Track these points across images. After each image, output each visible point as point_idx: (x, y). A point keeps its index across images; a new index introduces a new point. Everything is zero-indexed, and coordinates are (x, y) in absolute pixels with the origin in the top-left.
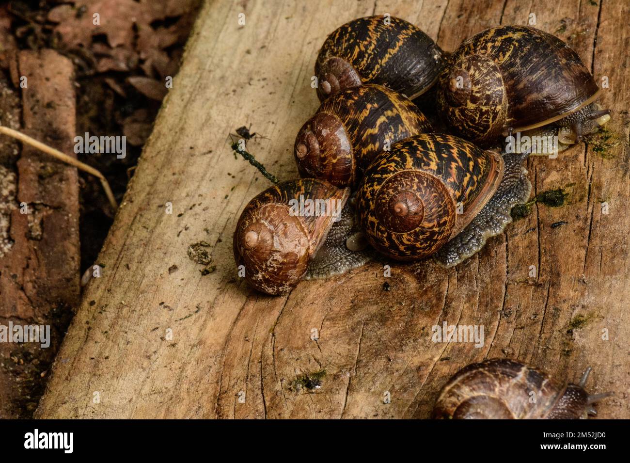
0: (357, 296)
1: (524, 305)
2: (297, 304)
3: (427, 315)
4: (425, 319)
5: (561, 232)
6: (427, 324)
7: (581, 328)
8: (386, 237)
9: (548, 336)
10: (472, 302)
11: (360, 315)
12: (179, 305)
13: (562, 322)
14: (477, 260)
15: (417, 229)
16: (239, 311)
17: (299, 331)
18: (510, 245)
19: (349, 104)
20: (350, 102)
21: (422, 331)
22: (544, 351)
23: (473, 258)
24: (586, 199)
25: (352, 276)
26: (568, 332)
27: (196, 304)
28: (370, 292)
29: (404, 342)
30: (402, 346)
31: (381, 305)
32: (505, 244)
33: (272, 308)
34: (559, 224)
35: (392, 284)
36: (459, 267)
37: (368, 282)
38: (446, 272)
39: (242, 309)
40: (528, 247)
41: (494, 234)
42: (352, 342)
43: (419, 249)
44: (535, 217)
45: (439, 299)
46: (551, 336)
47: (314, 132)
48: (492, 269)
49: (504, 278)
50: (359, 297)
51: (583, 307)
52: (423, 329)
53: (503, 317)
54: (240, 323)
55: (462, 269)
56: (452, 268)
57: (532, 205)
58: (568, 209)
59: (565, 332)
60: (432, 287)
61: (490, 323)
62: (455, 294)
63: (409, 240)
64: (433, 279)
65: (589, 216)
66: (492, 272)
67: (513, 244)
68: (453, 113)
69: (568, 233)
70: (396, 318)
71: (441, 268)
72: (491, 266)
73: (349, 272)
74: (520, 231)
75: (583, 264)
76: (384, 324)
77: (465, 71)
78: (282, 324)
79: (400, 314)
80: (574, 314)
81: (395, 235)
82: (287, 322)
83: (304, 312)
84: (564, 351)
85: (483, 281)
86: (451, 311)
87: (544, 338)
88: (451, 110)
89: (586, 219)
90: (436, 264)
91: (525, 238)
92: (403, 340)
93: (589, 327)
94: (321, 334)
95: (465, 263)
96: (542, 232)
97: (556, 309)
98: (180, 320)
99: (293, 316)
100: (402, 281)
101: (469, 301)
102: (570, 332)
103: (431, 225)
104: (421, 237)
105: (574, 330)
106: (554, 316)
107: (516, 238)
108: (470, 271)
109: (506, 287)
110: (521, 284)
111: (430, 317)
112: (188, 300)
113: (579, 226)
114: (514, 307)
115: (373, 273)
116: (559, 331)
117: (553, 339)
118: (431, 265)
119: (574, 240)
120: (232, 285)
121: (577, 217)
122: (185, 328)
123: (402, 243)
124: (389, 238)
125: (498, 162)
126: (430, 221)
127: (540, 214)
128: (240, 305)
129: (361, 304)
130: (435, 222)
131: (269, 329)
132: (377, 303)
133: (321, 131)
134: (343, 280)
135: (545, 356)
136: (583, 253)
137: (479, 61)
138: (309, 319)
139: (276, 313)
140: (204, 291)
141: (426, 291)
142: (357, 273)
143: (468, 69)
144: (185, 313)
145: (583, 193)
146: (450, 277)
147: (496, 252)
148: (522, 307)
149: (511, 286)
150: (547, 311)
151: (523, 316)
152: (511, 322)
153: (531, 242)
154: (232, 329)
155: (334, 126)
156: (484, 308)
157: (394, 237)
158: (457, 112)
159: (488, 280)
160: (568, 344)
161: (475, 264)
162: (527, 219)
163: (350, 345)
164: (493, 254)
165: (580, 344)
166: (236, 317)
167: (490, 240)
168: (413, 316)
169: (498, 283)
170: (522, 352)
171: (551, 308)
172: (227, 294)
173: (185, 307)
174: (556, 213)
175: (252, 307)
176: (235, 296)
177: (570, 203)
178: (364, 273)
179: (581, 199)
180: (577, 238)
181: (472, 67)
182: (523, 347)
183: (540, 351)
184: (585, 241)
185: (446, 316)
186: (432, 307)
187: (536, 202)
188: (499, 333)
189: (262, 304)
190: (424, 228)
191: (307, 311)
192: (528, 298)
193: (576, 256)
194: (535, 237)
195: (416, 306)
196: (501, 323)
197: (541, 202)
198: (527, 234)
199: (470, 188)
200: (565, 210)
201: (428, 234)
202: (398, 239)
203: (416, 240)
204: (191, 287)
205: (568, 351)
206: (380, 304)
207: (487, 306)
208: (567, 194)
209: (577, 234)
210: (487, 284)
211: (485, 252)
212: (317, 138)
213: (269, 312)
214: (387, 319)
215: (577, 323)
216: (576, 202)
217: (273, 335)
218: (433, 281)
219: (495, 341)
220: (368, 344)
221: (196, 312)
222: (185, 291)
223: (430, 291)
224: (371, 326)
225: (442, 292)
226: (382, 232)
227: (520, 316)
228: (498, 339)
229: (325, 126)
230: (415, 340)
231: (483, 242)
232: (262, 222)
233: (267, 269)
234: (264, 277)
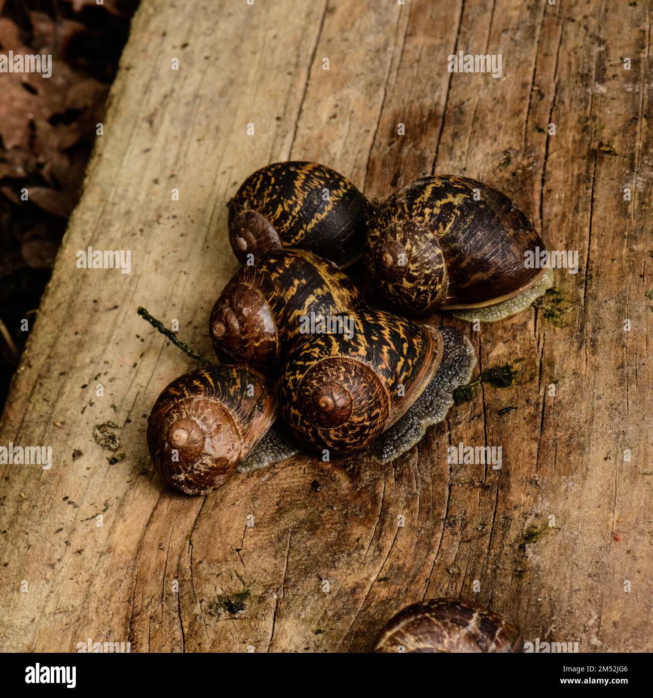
0: (283, 497)
1: (470, 512)
2: (216, 505)
3: (362, 523)
4: (360, 527)
5: (511, 420)
6: (362, 534)
7: (535, 542)
8: (311, 433)
9: (498, 552)
10: (411, 507)
11: (287, 522)
12: (85, 502)
13: (513, 534)
14: (416, 455)
15: (346, 425)
16: (152, 511)
17: (219, 539)
18: (453, 436)
19: (273, 279)
20: (275, 275)
21: (356, 543)
22: (494, 571)
23: (412, 451)
24: (537, 378)
25: (277, 471)
26: (520, 547)
27: (103, 500)
28: (298, 492)
29: (336, 557)
30: (334, 562)
31: (311, 509)
32: (447, 434)
33: (188, 509)
34: (507, 410)
35: (322, 483)
36: (397, 463)
37: (295, 480)
38: (382, 468)
39: (155, 508)
40: (473, 438)
41: (435, 422)
42: (279, 555)
43: (348, 444)
44: (481, 401)
45: (375, 503)
46: (501, 552)
47: (234, 310)
48: (434, 466)
49: (447, 477)
50: (285, 498)
51: (537, 516)
52: (358, 540)
53: (447, 527)
54: (154, 527)
55: (400, 465)
56: (388, 464)
57: (477, 385)
58: (517, 391)
59: (517, 546)
60: (366, 487)
61: (433, 534)
62: (392, 496)
63: (337, 436)
64: (368, 477)
65: (541, 401)
66: (434, 469)
67: (456, 434)
69: (517, 421)
70: (328, 526)
71: (377, 464)
72: (432, 462)
73: (273, 466)
74: (464, 417)
75: (535, 461)
76: (314, 534)
77: (400, 244)
78: (200, 530)
79: (332, 521)
80: (526, 524)
81: (321, 430)
82: (205, 528)
83: (224, 515)
84: (516, 571)
85: (423, 481)
86: (388, 519)
87: (493, 554)
89: (538, 404)
90: (371, 458)
91: (470, 427)
92: (335, 554)
93: (543, 542)
94: (244, 544)
95: (403, 459)
96: (489, 420)
97: (506, 518)
98: (87, 519)
99: (212, 520)
100: (333, 480)
101: (407, 506)
102: (522, 548)
103: (361, 419)
104: (350, 433)
105: (527, 546)
106: (504, 526)
107: (460, 426)
108: (409, 468)
109: (450, 489)
110: (466, 486)
111: (365, 525)
112: (95, 496)
113: (529, 413)
114: (458, 515)
115: (301, 468)
116: (510, 545)
117: (503, 555)
118: (365, 460)
119: (524, 431)
120: (143, 477)
121: (528, 401)
122: (92, 531)
123: (330, 439)
124: (315, 434)
125: (436, 341)
126: (360, 416)
127: (486, 397)
128: (153, 503)
129: (288, 507)
130: (366, 417)
131: (185, 535)
132: (306, 507)
133: (241, 310)
134: (267, 476)
135: (495, 577)
136: (535, 446)
137: (416, 233)
138: (230, 524)
139: (193, 515)
140: (113, 484)
141: (360, 492)
142: (283, 468)
143: (404, 242)
144: (91, 512)
145: (533, 371)
146: (387, 475)
147: (437, 444)
148: (468, 515)
149: (455, 488)
150: (496, 520)
151: (469, 526)
152: (456, 534)
153: (476, 433)
154: (145, 534)
155: (256, 303)
156: (424, 516)
157: (319, 432)
158: (390, 287)
159: (429, 480)
160: (520, 563)
161: (414, 460)
162: (471, 403)
163: (276, 558)
164: (434, 446)
165: (534, 563)
166: (148, 518)
167: (430, 429)
168: (345, 523)
169: (441, 484)
170: (469, 572)
171: (501, 517)
172: (138, 490)
173: (92, 505)
174: (504, 396)
175: (167, 506)
176: (147, 491)
177: (519, 383)
178: (290, 468)
179: (532, 379)
180: (528, 428)
181: (408, 239)
182: (469, 566)
183: (489, 571)
184: (538, 432)
185: (383, 524)
186: (367, 513)
187: (481, 382)
188: (443, 547)
189: (177, 503)
190: (353, 423)
191: (228, 514)
192: (474, 504)
193: (527, 451)
194: (481, 426)
195: (350, 512)
196: (445, 535)
197: (487, 381)
198: (472, 422)
199: (405, 374)
200: (513, 391)
201: (358, 429)
202: (324, 434)
203: (345, 436)
204: (98, 479)
205: (520, 572)
206: (309, 508)
207: (428, 513)
208: (516, 372)
209: (527, 423)
210: (428, 485)
211: (425, 445)
212: (237, 317)
213: (186, 514)
214: (317, 527)
215: (530, 536)
216: (526, 383)
217: (191, 544)
218: (367, 480)
219: (439, 557)
220: (297, 558)
221: (104, 511)
222: (91, 484)
223: (364, 493)
224: (300, 536)
225: (377, 495)
226: (307, 427)
227: (465, 526)
228: (442, 556)
229: (246, 304)
230: (349, 555)
231: (423, 433)
232: (194, 419)
233: (191, 472)
234: (186, 478)
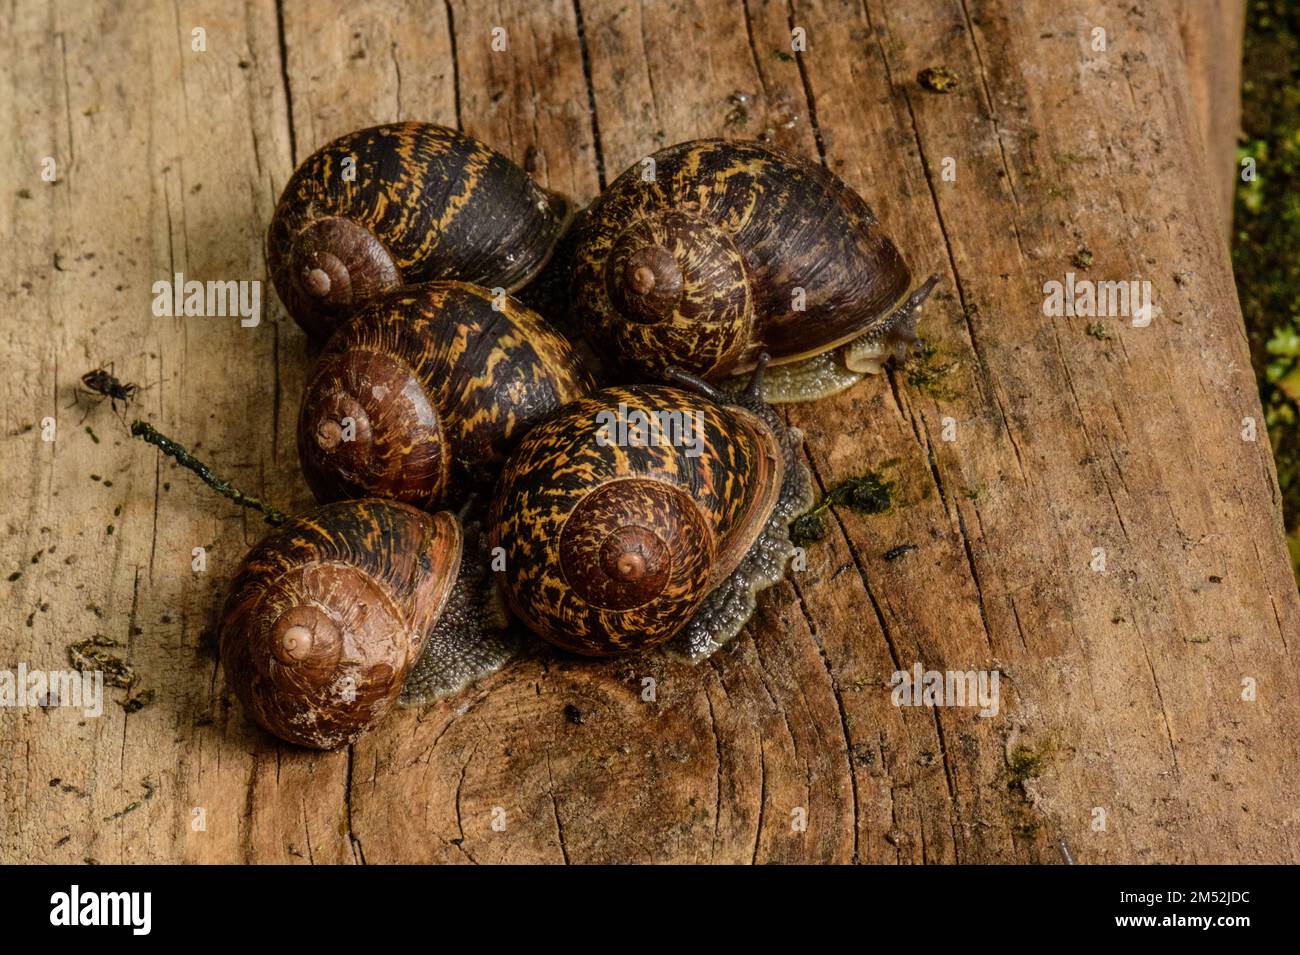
0: (514, 739)
1: (893, 735)
2: (380, 767)
3: (688, 771)
4: (688, 780)
5: (912, 569)
6: (696, 792)
7: (1036, 776)
8: (585, 620)
9: (971, 798)
10: (777, 736)
11: (538, 781)
12: (100, 784)
13: (988, 766)
14: (752, 643)
15: (655, 601)
16: (246, 788)
17: (409, 826)
18: (810, 606)
19: (418, 329)
20: (419, 325)
21: (692, 809)
22: (976, 832)
23: (740, 637)
24: (936, 491)
25: (483, 694)
26: (1011, 786)
27: (138, 777)
28: (541, 727)
29: (662, 835)
30: (661, 845)
31: (579, 757)
32: (798, 602)
33: (325, 778)
34: (900, 551)
35: (584, 708)
36: (720, 662)
37: (528, 708)
38: (695, 672)
39: (253, 783)
40: (850, 606)
41: (767, 583)
42: (545, 843)
43: (649, 637)
44: (842, 540)
45: (702, 734)
46: (977, 798)
47: (354, 395)
48: (794, 660)
49: (827, 678)
50: (519, 740)
51: (1022, 730)
52: (692, 802)
53: (858, 765)
54: (264, 815)
55: (727, 664)
56: (703, 663)
57: (824, 513)
58: (905, 517)
59: (1004, 786)
60: (675, 708)
61: (837, 779)
62: (731, 720)
63: (635, 623)
64: (672, 691)
65: (957, 530)
66: (796, 665)
67: (815, 601)
68: (636, 334)
69: (925, 569)
70: (623, 783)
71: (680, 664)
72: (789, 654)
73: (473, 685)
74: (819, 571)
75: (984, 636)
76: (599, 799)
77: (664, 249)
78: (365, 812)
79: (628, 774)
80: (1008, 746)
81: (607, 614)
82: (374, 808)
83: (405, 782)
84: (1019, 828)
85: (782, 688)
86: (740, 761)
87: (963, 804)
88: (630, 327)
89: (955, 538)
90: (665, 656)
91: (838, 587)
92: (657, 830)
93: (1050, 774)
94: (465, 830)
95: (728, 653)
96: (870, 570)
97: (965, 738)
98: (116, 815)
99: (383, 793)
100: (603, 700)
101: (769, 734)
102: (1017, 787)
103: (680, 591)
104: (659, 615)
105: (1026, 783)
106: (966, 753)
107: (818, 586)
108: (747, 668)
109: (838, 696)
110: (869, 689)
111: (697, 775)
112: (117, 771)
113: (944, 554)
114: (873, 741)
115: (529, 686)
116: (991, 785)
117: (982, 804)
118: (655, 660)
119: (945, 584)
120: (200, 730)
121: (933, 533)
122: (134, 835)
123: (619, 629)
124: (592, 621)
125: (764, 437)
126: (680, 584)
127: (851, 531)
128: (243, 774)
129: (529, 756)
130: (690, 584)
131: (336, 823)
132: (567, 754)
133: (369, 391)
134: (466, 706)
135: (983, 842)
136: (975, 610)
137: (691, 227)
138: (423, 798)
139: (338, 788)
140: (146, 747)
141: (665, 719)
142: (492, 689)
143: (671, 244)
144: (119, 803)
145: (925, 479)
146: (708, 683)
147: (786, 621)
148: (890, 739)
149: (848, 695)
150: (948, 745)
151: (900, 760)
152: (881, 775)
153: (854, 594)
154: (250, 830)
155: (394, 377)
156: (809, 749)
157: (603, 618)
158: (646, 334)
159: (793, 685)
160: (1020, 813)
161: (750, 653)
162: (826, 545)
163: (540, 849)
164: (781, 626)
165: (1049, 812)
166: (243, 800)
167: (762, 596)
168: (658, 775)
169: (820, 690)
170: (928, 838)
171: (955, 738)
172: (203, 753)
173: (115, 788)
174: (883, 528)
175: (271, 777)
176: (223, 754)
177: (904, 503)
178: (507, 687)
179: (926, 494)
180: (950, 579)
181: (679, 240)
182: (926, 828)
183: (968, 834)
184: (971, 584)
185: (732, 770)
186: (694, 754)
187: (831, 507)
188: (864, 800)
189: (296, 769)
190: (668, 597)
191: (411, 780)
192: (896, 720)
193: (962, 621)
194: (858, 583)
195: (658, 754)
196: (858, 778)
197: (841, 504)
198: (839, 577)
199: (736, 501)
200: (898, 518)
201: (674, 608)
202: (611, 621)
203: (649, 622)
204: (112, 740)
205: (1026, 829)
206: (574, 754)
207: (813, 742)
208: (891, 484)
209: (947, 571)
210: (796, 695)
211: (763, 623)
212: (364, 406)
213: (323, 786)
214: (602, 787)
215: (1021, 769)
216: (917, 500)
217: (353, 838)
218: (672, 696)
219: (862, 817)
220: (583, 844)
221: (148, 796)
222: (100, 750)
223: (675, 718)
224: (574, 805)
225: (703, 719)
226: (577, 609)
227: (893, 759)
228: (867, 815)
229: (377, 379)
230: (685, 830)
231: (753, 603)
232: (314, 604)
233: (328, 702)
234: (319, 718)
